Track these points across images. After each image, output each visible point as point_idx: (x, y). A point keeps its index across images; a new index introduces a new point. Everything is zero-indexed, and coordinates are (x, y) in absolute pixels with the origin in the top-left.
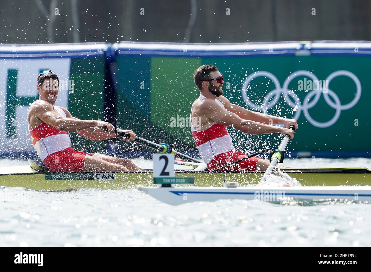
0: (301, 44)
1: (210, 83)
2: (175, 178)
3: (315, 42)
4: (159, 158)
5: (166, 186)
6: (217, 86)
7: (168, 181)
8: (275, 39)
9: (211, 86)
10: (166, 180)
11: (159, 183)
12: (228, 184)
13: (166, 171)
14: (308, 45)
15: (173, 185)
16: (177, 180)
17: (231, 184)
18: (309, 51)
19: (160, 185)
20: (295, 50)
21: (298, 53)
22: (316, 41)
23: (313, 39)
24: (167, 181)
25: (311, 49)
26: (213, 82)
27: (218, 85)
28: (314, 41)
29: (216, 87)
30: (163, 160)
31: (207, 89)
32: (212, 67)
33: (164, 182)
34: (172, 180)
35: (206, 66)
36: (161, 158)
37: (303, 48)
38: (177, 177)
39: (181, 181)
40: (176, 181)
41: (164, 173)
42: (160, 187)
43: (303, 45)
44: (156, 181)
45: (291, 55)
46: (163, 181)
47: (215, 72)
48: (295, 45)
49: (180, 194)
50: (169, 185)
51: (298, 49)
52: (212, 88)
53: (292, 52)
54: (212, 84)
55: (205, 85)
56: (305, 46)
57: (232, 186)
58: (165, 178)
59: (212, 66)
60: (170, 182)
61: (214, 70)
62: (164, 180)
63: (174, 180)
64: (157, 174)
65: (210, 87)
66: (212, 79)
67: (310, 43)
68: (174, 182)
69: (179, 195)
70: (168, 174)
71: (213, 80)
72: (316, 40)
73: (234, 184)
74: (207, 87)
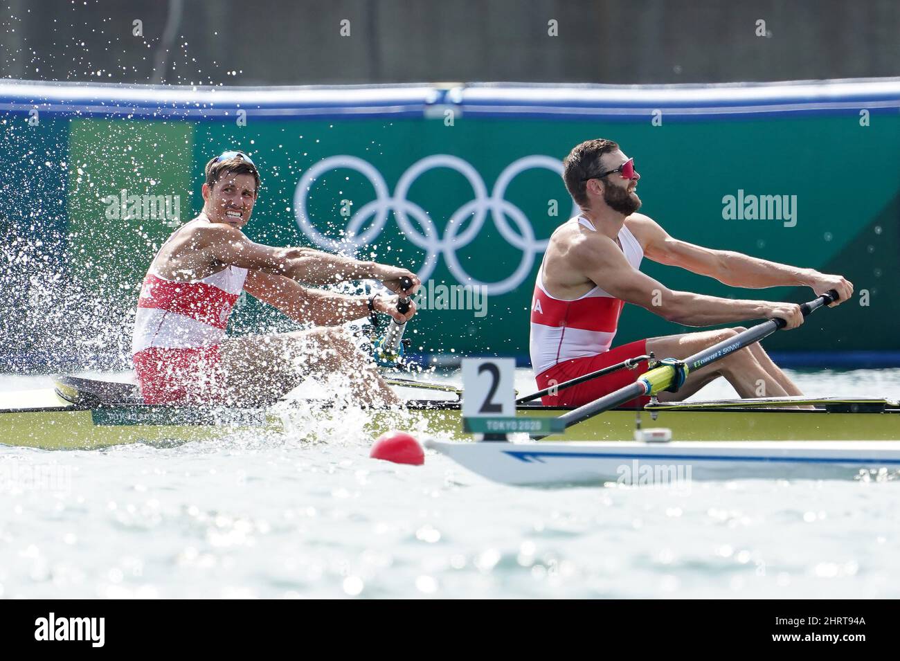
0: (439, 91)
1: (606, 182)
2: (517, 420)
3: (473, 86)
4: (476, 370)
5: (495, 437)
6: (624, 186)
7: (500, 426)
8: (376, 77)
9: (610, 188)
10: (495, 423)
11: (478, 431)
12: (647, 435)
13: (495, 401)
14: (456, 92)
15: (510, 437)
16: (521, 423)
17: (655, 435)
18: (455, 106)
19: (479, 436)
20: (425, 103)
21: (431, 112)
22: (476, 84)
23: (467, 77)
24: (498, 426)
25: (462, 104)
26: (612, 178)
27: (625, 183)
28: (470, 83)
29: (621, 190)
30: (488, 376)
31: (601, 198)
32: (602, 144)
33: (489, 428)
34: (508, 424)
35: (588, 143)
36: (482, 368)
37: (442, 100)
38: (521, 416)
39: (531, 426)
40: (518, 425)
41: (488, 406)
42: (479, 441)
43: (445, 92)
44: (468, 426)
45: (413, 116)
46: (486, 425)
47: (612, 153)
48: (424, 92)
49: (529, 458)
50: (501, 437)
51: (431, 102)
52: (613, 193)
53: (416, 108)
54: (611, 183)
55: (594, 189)
56: (447, 95)
57: (658, 439)
58: (493, 419)
59: (602, 141)
60: (504, 429)
61: (608, 149)
62: (489, 423)
63: (514, 423)
64: (471, 409)
65: (606, 192)
66: (608, 171)
67: (461, 88)
68: (514, 428)
69: (526, 460)
70: (498, 408)
71: (612, 172)
72: (475, 81)
73: (662, 435)
74: (600, 193)
